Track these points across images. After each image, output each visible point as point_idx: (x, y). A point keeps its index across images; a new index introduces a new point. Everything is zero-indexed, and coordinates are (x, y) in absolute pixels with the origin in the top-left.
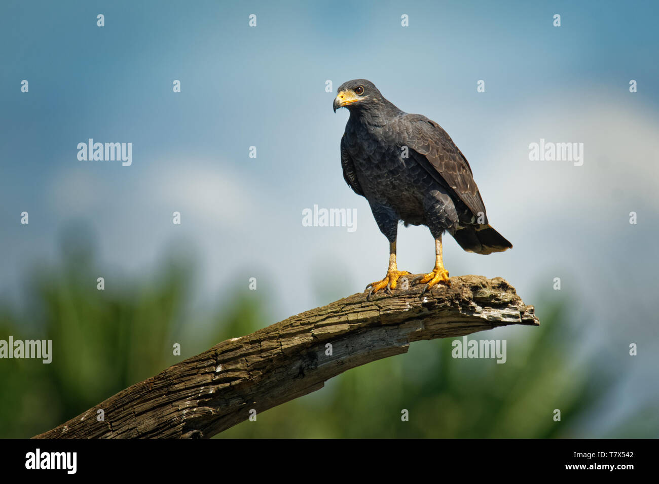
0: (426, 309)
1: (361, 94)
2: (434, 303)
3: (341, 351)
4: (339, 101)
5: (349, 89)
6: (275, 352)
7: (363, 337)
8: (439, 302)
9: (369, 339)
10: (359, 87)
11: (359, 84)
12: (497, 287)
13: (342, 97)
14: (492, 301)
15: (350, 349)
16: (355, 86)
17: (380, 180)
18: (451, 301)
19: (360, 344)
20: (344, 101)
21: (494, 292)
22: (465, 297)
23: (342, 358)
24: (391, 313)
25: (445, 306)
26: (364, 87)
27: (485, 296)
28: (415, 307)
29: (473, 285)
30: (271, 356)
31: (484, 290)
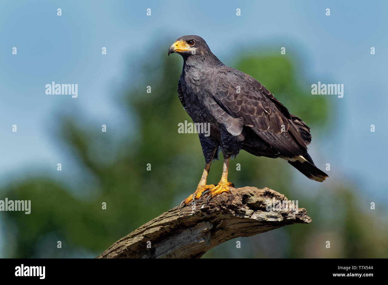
0: (205, 214)
1: (192, 46)
2: (208, 208)
3: (167, 247)
4: (173, 48)
5: (184, 40)
6: (123, 249)
7: (180, 236)
8: (212, 208)
9: (182, 237)
10: (191, 41)
11: (192, 38)
12: (263, 195)
13: (177, 45)
14: (261, 206)
15: (173, 245)
16: (189, 39)
17: (195, 112)
18: (219, 206)
19: (178, 241)
20: (178, 48)
21: (260, 199)
22: (234, 203)
23: (168, 252)
24: (182, 217)
25: (215, 211)
26: (196, 41)
27: (253, 202)
28: (197, 212)
29: (243, 194)
30: (121, 252)
31: (252, 197)
